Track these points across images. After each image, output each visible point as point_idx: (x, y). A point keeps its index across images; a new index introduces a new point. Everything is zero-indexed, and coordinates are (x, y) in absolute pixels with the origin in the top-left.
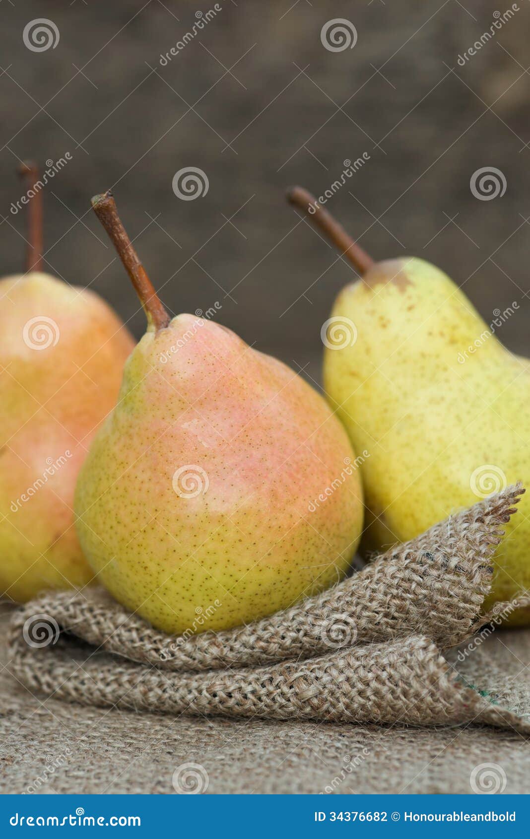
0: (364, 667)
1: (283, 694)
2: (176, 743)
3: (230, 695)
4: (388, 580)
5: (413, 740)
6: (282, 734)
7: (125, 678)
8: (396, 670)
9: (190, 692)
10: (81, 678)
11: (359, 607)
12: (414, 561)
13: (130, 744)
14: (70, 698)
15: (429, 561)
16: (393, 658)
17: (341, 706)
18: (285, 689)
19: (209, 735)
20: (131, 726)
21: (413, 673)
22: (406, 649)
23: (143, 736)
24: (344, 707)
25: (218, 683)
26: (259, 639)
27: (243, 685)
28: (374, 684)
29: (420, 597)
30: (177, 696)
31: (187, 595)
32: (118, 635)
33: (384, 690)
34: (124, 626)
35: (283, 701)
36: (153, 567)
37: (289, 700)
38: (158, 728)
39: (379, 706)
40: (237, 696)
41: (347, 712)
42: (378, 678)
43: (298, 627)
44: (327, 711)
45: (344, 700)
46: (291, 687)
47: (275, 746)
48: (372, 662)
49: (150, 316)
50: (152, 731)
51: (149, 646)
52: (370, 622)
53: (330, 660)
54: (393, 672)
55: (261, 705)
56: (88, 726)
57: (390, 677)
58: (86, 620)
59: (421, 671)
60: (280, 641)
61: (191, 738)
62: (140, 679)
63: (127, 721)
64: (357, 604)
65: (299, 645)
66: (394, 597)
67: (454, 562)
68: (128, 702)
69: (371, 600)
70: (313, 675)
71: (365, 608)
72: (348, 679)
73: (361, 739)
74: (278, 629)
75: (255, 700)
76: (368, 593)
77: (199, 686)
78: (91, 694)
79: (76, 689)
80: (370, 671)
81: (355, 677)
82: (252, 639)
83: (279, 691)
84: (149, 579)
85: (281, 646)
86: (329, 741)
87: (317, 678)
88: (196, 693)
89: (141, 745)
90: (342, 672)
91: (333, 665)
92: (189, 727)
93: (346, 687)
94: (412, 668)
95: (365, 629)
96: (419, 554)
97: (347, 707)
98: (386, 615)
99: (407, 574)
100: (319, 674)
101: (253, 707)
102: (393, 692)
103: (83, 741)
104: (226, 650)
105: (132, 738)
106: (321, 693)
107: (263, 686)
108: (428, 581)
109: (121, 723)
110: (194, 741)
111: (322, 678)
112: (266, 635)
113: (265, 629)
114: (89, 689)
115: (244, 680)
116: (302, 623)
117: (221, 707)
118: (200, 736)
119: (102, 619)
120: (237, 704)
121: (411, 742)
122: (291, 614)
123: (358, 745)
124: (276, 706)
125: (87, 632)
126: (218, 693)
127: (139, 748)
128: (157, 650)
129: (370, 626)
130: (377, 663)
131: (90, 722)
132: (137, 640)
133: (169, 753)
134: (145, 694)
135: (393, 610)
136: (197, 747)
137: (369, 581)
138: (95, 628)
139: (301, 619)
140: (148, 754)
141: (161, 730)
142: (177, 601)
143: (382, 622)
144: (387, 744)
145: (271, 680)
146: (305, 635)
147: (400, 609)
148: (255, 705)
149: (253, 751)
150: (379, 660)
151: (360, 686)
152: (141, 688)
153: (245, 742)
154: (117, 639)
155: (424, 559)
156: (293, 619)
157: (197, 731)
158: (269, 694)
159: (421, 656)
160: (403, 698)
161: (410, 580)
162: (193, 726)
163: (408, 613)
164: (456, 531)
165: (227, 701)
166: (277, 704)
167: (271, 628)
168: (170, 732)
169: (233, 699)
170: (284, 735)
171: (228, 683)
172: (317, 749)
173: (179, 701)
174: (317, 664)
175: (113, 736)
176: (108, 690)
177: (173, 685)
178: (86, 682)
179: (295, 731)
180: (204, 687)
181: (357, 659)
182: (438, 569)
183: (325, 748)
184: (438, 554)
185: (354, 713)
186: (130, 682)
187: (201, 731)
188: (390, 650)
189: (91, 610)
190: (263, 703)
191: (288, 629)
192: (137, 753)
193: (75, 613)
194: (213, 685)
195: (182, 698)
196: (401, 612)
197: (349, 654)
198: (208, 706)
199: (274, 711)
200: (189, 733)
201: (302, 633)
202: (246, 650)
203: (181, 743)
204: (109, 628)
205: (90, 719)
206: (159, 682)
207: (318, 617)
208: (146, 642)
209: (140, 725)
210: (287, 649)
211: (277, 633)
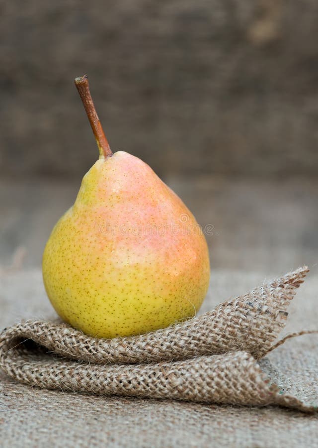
0: (211, 369)
1: (161, 383)
2: (99, 413)
3: (130, 382)
4: (225, 316)
5: (238, 415)
6: (161, 409)
7: (67, 372)
8: (230, 371)
9: (106, 379)
10: (40, 372)
11: (208, 331)
12: (241, 307)
13: (72, 413)
14: (33, 384)
15: (250, 307)
16: (229, 364)
17: (196, 391)
18: (163, 380)
19: (117, 409)
20: (71, 402)
21: (240, 374)
22: (236, 359)
23: (78, 408)
24: (197, 392)
25: (122, 375)
26: (148, 344)
27: (138, 376)
28: (216, 379)
29: (244, 327)
30: (98, 382)
31: (111, 310)
32: (64, 341)
33: (222, 382)
34: (67, 335)
35: (162, 387)
36: (92, 292)
37: (165, 386)
38: (86, 403)
39: (218, 392)
40: (135, 382)
41: (199, 395)
42: (219, 376)
43: (171, 340)
44: (188, 394)
45: (197, 387)
46: (167, 379)
47: (158, 417)
48: (215, 366)
49: (101, 150)
50: (84, 405)
51: (83, 345)
52: (214, 340)
53: (190, 364)
54: (228, 372)
55: (148, 388)
56: (45, 401)
57: (226, 376)
58: (44, 333)
59: (245, 372)
60: (160, 347)
61: (107, 410)
62: (76, 372)
63: (68, 398)
64: (207, 329)
65: (171, 350)
66: (228, 326)
67: (265, 309)
68: (68, 386)
69: (215, 327)
70: (180, 372)
71: (211, 331)
72: (201, 376)
73: (208, 414)
74: (159, 340)
75: (145, 385)
76: (214, 323)
77: (111, 376)
78: (46, 381)
79: (37, 378)
80: (214, 371)
81: (205, 375)
82: (144, 344)
83: (159, 381)
84: (89, 299)
85: (160, 350)
86: (189, 414)
87: (182, 374)
88: (109, 380)
89: (78, 414)
90: (197, 371)
91: (192, 367)
92: (105, 403)
93: (200, 380)
94: (239, 370)
95: (210, 344)
96: (245, 303)
97: (200, 391)
98: (224, 336)
99: (237, 313)
100: (184, 372)
101: (143, 390)
102: (228, 384)
103: (43, 410)
104: (128, 349)
105: (72, 409)
106: (184, 383)
107: (150, 377)
108: (249, 318)
109: (65, 400)
110: (109, 412)
111: (185, 374)
112: (152, 343)
113: (151, 339)
114: (45, 378)
115: (138, 372)
116: (174, 338)
117: (124, 389)
118: (112, 409)
119: (54, 332)
120: (134, 387)
121: (237, 416)
122: (167, 332)
123: (206, 417)
124: (157, 390)
125: (44, 340)
126: (123, 381)
127: (77, 416)
128: (87, 347)
129: (213, 342)
130: (218, 367)
131: (46, 399)
132: (76, 342)
133: (96, 419)
134: (79, 381)
135: (227, 334)
136: (111, 416)
137: (214, 316)
138: (49, 338)
139: (173, 335)
140: (83, 419)
141: (89, 405)
142: (104, 314)
143: (220, 340)
144: (223, 417)
145: (154, 374)
146: (175, 344)
147: (232, 333)
148: (144, 388)
149: (145, 419)
150: (220, 365)
151: (208, 380)
152: (77, 377)
153: (140, 413)
154: (63, 343)
155: (248, 306)
156: (168, 335)
157: (110, 406)
158: (153, 382)
159: (245, 364)
160: (233, 387)
161: (238, 317)
162: (106, 403)
163: (236, 335)
164: (266, 292)
165: (128, 386)
166: (158, 389)
167: (155, 339)
168: (94, 405)
169: (131, 384)
170: (162, 410)
171: (129, 374)
172: (183, 419)
173: (99, 385)
174: (182, 365)
175: (62, 408)
176: (57, 379)
177: (96, 375)
178: (43, 374)
179: (169, 408)
180: (114, 377)
181: (206, 364)
182: (255, 312)
183: (187, 419)
184: (256, 303)
185: (203, 395)
186: (70, 373)
187: (112, 406)
188: (226, 359)
189: (47, 327)
190: (149, 387)
191: (165, 341)
192: (76, 418)
193: (38, 330)
194: (120, 376)
195: (101, 383)
196: (232, 335)
197: (202, 361)
198: (116, 388)
199: (155, 393)
200: (105, 407)
201: (173, 343)
202: (140, 350)
203: (101, 413)
204: (59, 337)
205: (46, 397)
206: (88, 374)
207: (182, 335)
208: (81, 343)
209: (76, 401)
210: (164, 352)
211: (158, 342)
